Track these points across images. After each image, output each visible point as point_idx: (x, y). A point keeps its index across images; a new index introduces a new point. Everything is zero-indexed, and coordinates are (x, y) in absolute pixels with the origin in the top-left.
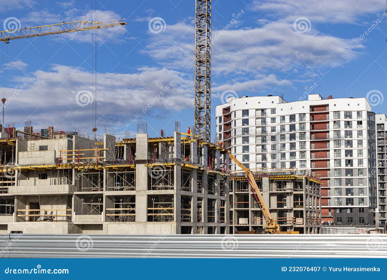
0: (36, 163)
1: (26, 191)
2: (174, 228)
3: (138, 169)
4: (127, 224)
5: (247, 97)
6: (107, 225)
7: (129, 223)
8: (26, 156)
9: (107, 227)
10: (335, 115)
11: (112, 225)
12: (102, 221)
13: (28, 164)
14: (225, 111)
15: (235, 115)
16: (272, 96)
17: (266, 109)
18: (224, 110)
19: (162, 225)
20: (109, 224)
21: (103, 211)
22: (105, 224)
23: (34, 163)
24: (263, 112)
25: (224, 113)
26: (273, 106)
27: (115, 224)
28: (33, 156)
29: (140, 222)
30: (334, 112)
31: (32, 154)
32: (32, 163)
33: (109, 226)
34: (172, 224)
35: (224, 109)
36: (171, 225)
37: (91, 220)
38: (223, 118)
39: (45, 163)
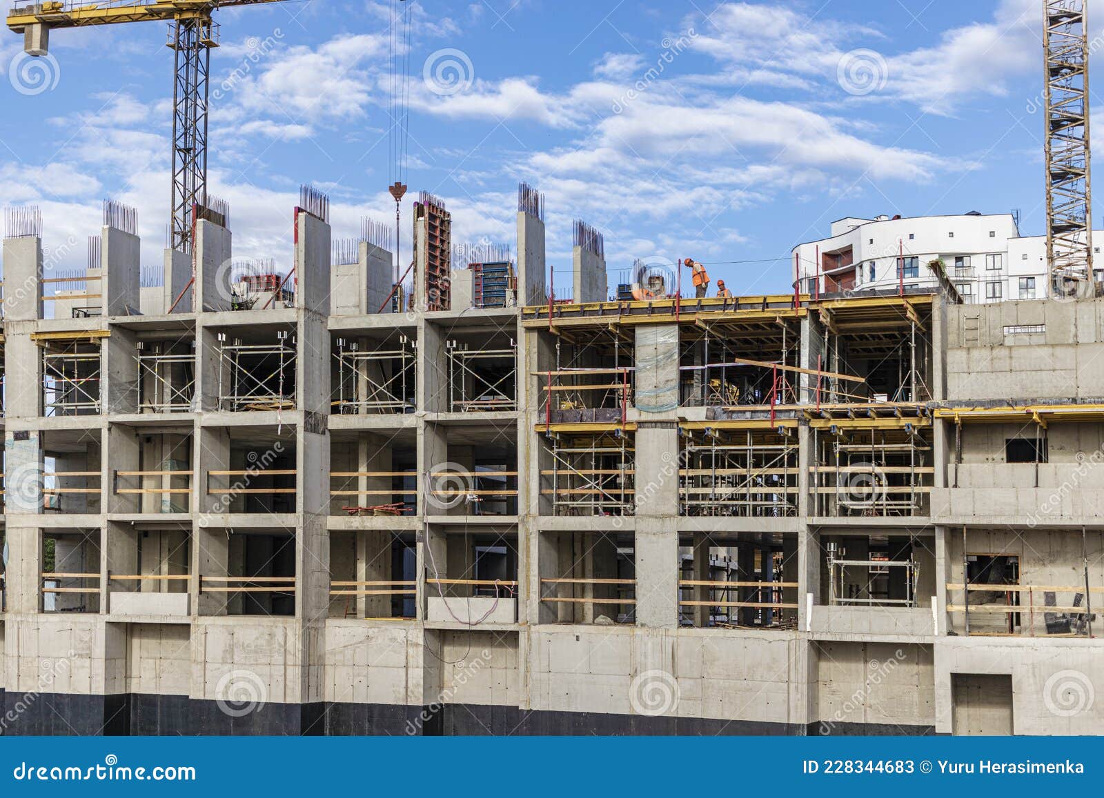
0: (1034, 396)
1: (1017, 512)
5: (898, 217)
8: (985, 365)
13: (996, 397)
14: (831, 262)
15: (873, 271)
16: (978, 214)
17: (969, 255)
18: (827, 258)
23: (1025, 396)
24: (960, 264)
25: (826, 267)
26: (994, 245)
28: (1015, 364)
31: (1011, 357)
32: (1017, 393)
35: (826, 255)
38: (822, 281)
39: (1080, 395)
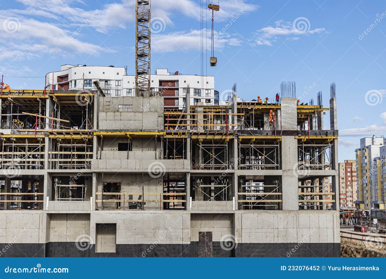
1: (121, 167)
2: (336, 219)
3: (285, 142)
4: (270, 213)
5: (85, 66)
6: (241, 214)
7: (274, 212)
8: (112, 118)
9: (242, 217)
10: (184, 91)
11: (248, 215)
12: (234, 209)
13: (115, 129)
15: (75, 84)
16: (113, 67)
17: (110, 80)
18: (59, 78)
19: (320, 215)
20: (244, 213)
21: (234, 196)
22: (239, 214)
23: (125, 128)
24: (106, 83)
25: (58, 81)
26: (118, 77)
27: (254, 213)
28: (122, 118)
29: (290, 211)
30: (183, 88)
31: (121, 116)
32: (122, 127)
33: (243, 216)
34: (334, 212)
36: (333, 215)
37: (217, 208)
38: (57, 86)
39: (143, 129)
